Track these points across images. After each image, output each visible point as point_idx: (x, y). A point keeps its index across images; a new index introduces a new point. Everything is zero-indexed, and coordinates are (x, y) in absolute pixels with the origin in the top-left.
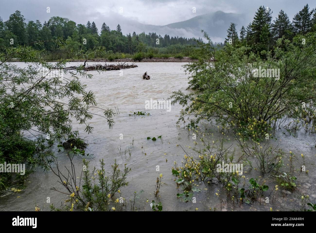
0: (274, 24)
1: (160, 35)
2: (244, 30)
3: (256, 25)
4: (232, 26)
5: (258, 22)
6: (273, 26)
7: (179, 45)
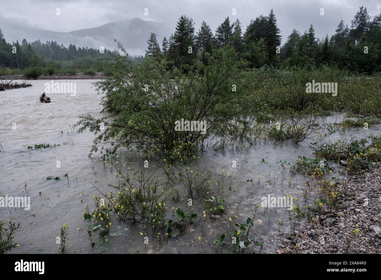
0: (198, 36)
1: (62, 45)
2: (166, 41)
3: (178, 36)
4: (152, 36)
5: (180, 33)
6: (196, 38)
7: (90, 58)
